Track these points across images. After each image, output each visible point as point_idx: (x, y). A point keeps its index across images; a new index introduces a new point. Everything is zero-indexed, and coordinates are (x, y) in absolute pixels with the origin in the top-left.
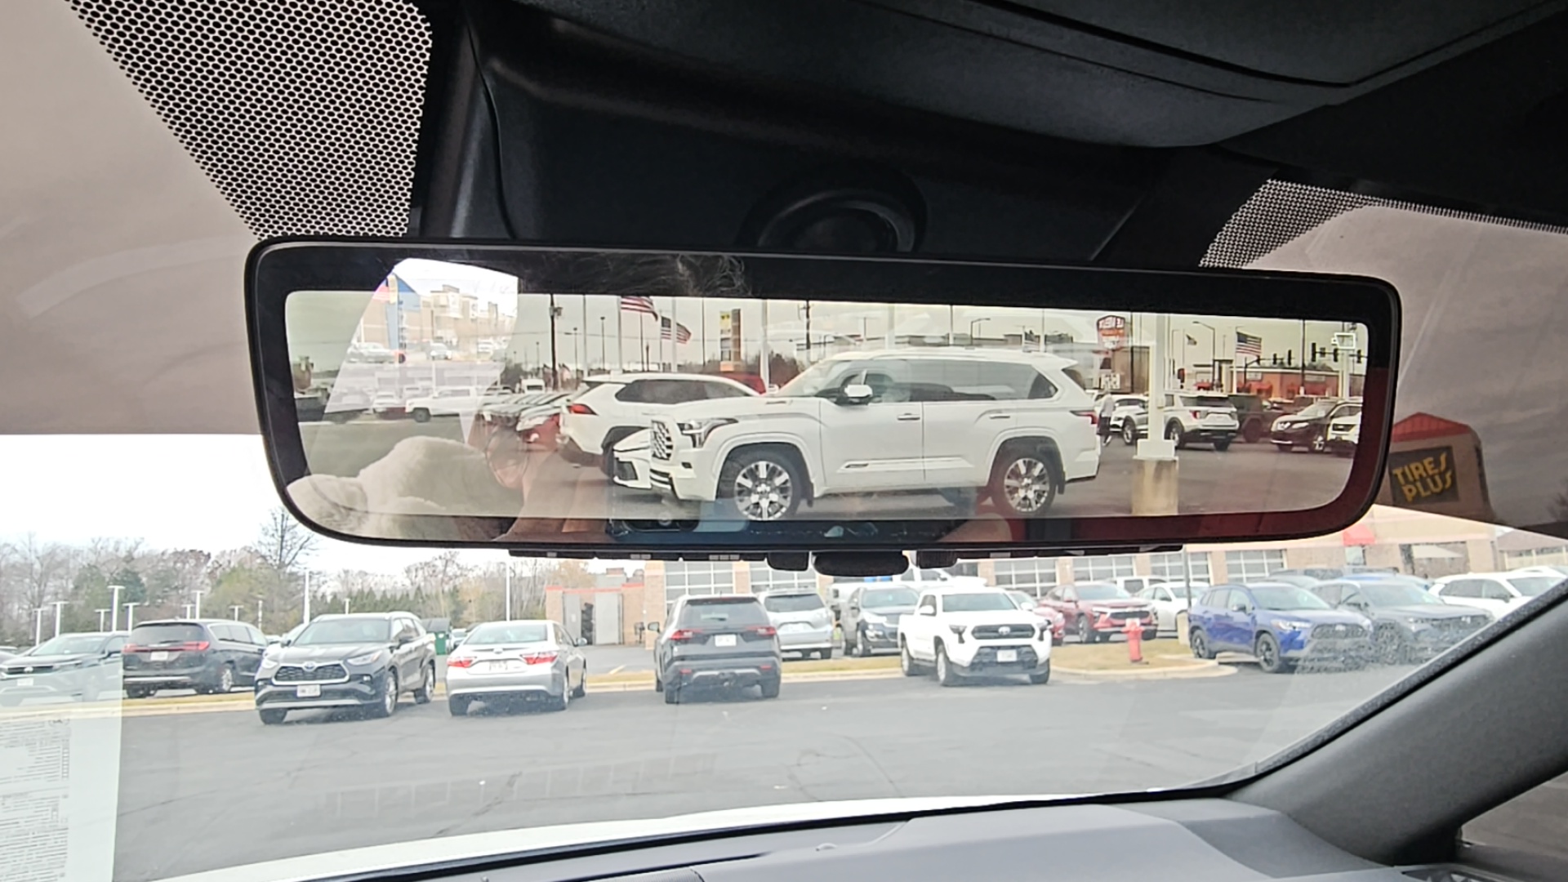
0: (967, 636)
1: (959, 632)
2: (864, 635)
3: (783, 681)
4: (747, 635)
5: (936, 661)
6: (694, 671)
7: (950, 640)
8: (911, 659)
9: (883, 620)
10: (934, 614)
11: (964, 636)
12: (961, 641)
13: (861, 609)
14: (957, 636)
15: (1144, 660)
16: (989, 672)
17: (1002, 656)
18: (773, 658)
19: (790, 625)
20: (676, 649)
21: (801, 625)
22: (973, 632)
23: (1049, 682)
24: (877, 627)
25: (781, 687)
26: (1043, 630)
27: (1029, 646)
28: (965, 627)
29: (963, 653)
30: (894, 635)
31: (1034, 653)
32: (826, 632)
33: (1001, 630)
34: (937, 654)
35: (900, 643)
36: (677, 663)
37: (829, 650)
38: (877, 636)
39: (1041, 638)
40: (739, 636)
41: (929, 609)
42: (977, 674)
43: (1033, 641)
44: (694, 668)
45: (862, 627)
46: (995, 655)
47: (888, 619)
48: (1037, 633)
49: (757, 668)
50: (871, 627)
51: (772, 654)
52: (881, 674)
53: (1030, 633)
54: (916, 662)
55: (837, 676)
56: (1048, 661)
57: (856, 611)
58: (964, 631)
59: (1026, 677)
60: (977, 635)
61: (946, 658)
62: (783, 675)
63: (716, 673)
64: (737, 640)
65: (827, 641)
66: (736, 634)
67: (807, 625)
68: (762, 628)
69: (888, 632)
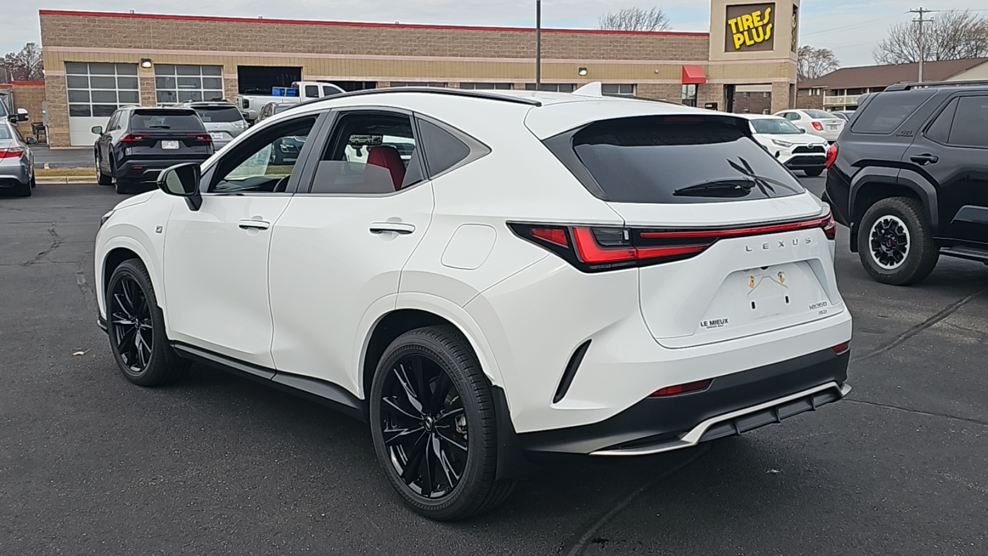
4: (188, 141)
6: (145, 168)
40: (181, 141)
68: (200, 136)
69: (297, 146)
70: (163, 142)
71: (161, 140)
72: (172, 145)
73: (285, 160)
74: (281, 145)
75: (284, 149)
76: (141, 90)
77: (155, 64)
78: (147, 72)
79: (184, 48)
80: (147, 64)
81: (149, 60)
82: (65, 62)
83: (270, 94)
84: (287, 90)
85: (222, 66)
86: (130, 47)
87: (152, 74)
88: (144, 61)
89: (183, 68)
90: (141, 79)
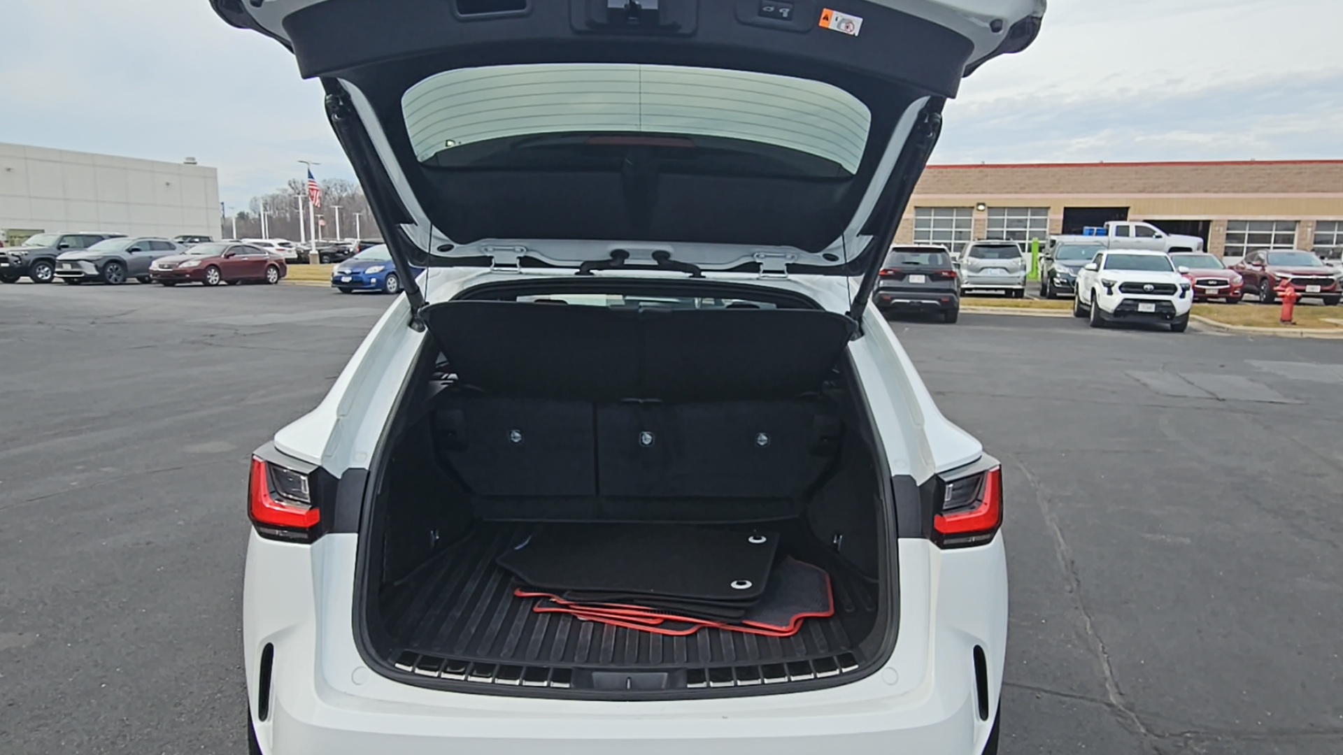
0: (1115, 289)
1: (1109, 286)
2: (1052, 281)
3: (960, 311)
4: (934, 276)
5: (1091, 306)
6: (893, 299)
7: (1101, 290)
8: (1080, 302)
9: (1067, 270)
10: (1097, 270)
11: (1113, 289)
12: (1110, 293)
13: (1055, 261)
14: (1106, 289)
15: (1293, 321)
16: (1130, 319)
17: (1142, 308)
18: (953, 295)
19: (989, 269)
20: (882, 282)
21: (998, 270)
22: (1120, 287)
23: (1186, 330)
24: (1064, 276)
25: (959, 315)
26: (1184, 290)
27: (1169, 301)
28: (1115, 282)
29: (1109, 303)
30: (1074, 282)
31: (1173, 307)
32: (1019, 277)
33: (1145, 286)
34: (1092, 301)
35: (1075, 290)
36: (881, 292)
37: (1022, 290)
38: (1062, 283)
39: (1182, 296)
40: (928, 277)
41: (1094, 266)
42: (1121, 319)
43: (1174, 299)
44: (893, 296)
45: (1052, 274)
46: (1137, 306)
47: (1074, 270)
48: (1180, 291)
49: (939, 300)
50: (1058, 275)
51: (951, 291)
52: (1055, 313)
53: (1172, 291)
54: (1082, 306)
55: (1018, 311)
56: (1187, 314)
57: (1051, 261)
58: (1113, 285)
59: (1168, 325)
60: (1123, 289)
61: (1096, 304)
62: (961, 307)
63: (908, 301)
64: (926, 279)
65: (1019, 284)
66: (925, 275)
67: (1004, 270)
68: (945, 272)
69: (1071, 280)
70: (911, 276)
71: (909, 274)
72: (919, 279)
73: (1059, 294)
74: (1055, 279)
75: (1058, 284)
76: (975, 228)
77: (989, 208)
78: (981, 216)
79: (1016, 193)
80: (981, 207)
81: (983, 204)
82: (916, 207)
83: (1081, 233)
84: (1098, 230)
85: (1049, 208)
86: (969, 193)
87: (985, 216)
88: (979, 204)
89: (1013, 210)
90: (976, 220)
